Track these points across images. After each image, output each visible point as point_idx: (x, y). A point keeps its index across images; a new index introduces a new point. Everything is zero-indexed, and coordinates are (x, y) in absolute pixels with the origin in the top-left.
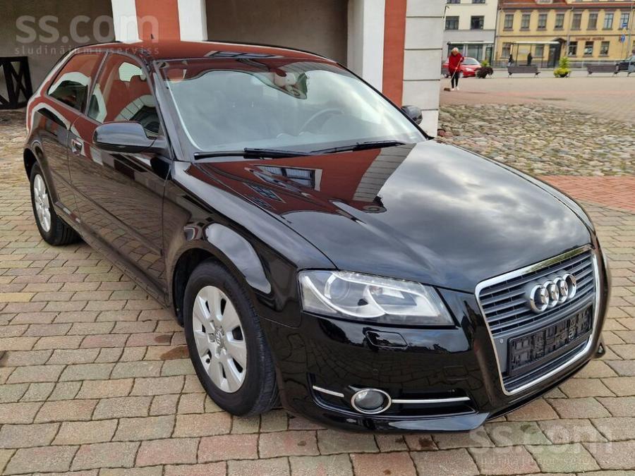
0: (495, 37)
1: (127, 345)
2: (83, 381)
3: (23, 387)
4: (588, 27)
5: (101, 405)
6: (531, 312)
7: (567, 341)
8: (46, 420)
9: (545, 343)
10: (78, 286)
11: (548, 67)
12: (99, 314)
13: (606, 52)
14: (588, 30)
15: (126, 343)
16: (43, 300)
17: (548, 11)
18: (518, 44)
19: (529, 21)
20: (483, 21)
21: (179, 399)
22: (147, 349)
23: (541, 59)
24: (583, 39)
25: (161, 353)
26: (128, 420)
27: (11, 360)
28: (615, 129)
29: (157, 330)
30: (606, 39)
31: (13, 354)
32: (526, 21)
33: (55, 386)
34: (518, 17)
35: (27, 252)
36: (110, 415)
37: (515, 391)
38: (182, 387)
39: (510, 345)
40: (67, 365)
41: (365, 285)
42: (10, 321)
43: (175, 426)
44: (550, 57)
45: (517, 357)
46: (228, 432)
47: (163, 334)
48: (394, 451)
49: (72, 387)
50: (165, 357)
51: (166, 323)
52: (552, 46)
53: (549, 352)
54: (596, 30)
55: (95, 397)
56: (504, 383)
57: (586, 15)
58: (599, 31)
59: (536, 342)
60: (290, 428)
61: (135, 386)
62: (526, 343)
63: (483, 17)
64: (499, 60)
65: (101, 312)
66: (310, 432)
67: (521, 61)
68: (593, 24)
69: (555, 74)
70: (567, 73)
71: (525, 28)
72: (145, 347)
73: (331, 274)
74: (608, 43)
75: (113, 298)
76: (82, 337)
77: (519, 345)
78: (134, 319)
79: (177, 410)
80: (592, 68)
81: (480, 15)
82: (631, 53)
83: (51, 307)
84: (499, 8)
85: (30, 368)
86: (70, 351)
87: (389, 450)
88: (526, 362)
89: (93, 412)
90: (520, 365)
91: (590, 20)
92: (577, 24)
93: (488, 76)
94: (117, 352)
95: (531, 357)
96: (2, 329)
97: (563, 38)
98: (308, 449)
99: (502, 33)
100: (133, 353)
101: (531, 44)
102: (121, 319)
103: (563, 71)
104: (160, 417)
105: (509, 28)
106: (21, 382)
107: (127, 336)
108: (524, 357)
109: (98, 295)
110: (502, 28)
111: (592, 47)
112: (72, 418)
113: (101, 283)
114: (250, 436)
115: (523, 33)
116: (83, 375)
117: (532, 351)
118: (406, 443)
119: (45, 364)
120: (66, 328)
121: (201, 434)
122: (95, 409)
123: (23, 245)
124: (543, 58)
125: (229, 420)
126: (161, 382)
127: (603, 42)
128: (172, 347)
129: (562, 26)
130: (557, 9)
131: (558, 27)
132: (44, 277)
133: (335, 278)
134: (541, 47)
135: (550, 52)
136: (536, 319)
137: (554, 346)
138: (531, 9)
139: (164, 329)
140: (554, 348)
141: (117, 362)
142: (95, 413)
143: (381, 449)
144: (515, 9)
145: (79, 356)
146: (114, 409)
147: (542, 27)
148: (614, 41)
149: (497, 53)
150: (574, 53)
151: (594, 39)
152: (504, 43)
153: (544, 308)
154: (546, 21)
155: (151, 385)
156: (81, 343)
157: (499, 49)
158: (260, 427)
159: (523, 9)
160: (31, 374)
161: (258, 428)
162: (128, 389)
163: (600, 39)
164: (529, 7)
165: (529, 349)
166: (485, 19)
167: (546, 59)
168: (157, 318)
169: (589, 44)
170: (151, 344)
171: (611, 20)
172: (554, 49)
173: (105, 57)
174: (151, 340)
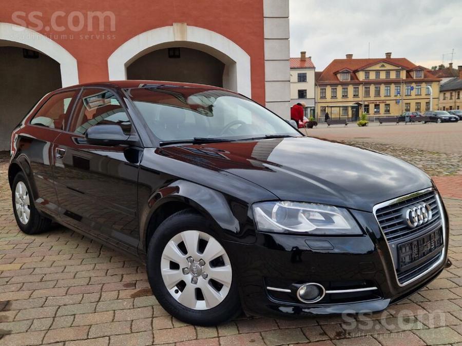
0: (315, 103)
1: (103, 290)
2: (74, 315)
3: (29, 322)
4: (375, 95)
5: (93, 328)
6: (408, 228)
7: (430, 250)
8: (52, 341)
9: (419, 249)
10: (54, 258)
11: (352, 121)
12: (76, 274)
13: (389, 111)
14: (375, 97)
15: (101, 289)
16: (30, 267)
17: (348, 86)
18: (331, 107)
19: (336, 92)
20: (306, 93)
21: (152, 321)
22: (119, 292)
23: (347, 117)
24: (373, 103)
25: (130, 294)
26: (117, 336)
27: (14, 305)
28: (407, 153)
29: (123, 280)
30: (388, 102)
31: (15, 302)
32: (334, 92)
33: (54, 320)
34: (329, 90)
35: (10, 240)
36: (102, 335)
37: (405, 284)
38: (152, 313)
39: (399, 249)
40: (60, 306)
41: (299, 210)
42: (7, 282)
43: (154, 338)
44: (352, 114)
45: (403, 259)
46: (195, 338)
47: (129, 282)
48: (320, 341)
49: (67, 319)
50: (134, 296)
51: (128, 276)
52: (353, 107)
53: (421, 257)
54: (380, 97)
55: (87, 324)
56: (398, 277)
57: (372, 88)
58: (382, 98)
59: (413, 248)
60: (240, 332)
61: (116, 315)
62: (407, 248)
63: (306, 90)
64: (318, 117)
65: (77, 272)
66: (256, 334)
67: (333, 118)
68: (378, 93)
69: (358, 125)
70: (366, 124)
71: (334, 97)
72: (117, 291)
73: (276, 204)
74: (389, 105)
75: (85, 263)
76: (67, 288)
77: (404, 250)
78: (104, 274)
79: (152, 328)
80: (381, 120)
81: (304, 89)
82: (404, 111)
83: (37, 271)
84: (316, 85)
85: (30, 310)
86: (60, 297)
87: (317, 340)
88: (409, 263)
89: (88, 334)
90: (405, 265)
91: (375, 90)
92: (367, 93)
93: (314, 127)
94: (97, 296)
95: (412, 259)
96: (2, 287)
97: (360, 102)
98: (258, 344)
99: (320, 101)
100: (108, 296)
101: (340, 107)
102: (94, 275)
103: (363, 122)
104: (140, 333)
105: (323, 97)
106: (25, 319)
107: (101, 285)
108: (407, 259)
109: (72, 262)
110: (319, 97)
111: (379, 108)
112: (72, 339)
113: (73, 255)
114: (212, 340)
115: (333, 100)
116: (74, 311)
117: (412, 254)
118: (327, 335)
119: (42, 307)
120: (53, 283)
121: (176, 341)
122: (89, 332)
123: (5, 235)
124: (348, 115)
125: (194, 330)
126: (136, 311)
127: (385, 104)
128: (138, 290)
129: (358, 95)
130: (353, 84)
131: (355, 96)
132: (28, 253)
133: (278, 207)
134: (346, 108)
135: (352, 111)
136: (412, 232)
137: (424, 253)
138: (337, 85)
139: (128, 279)
140: (424, 255)
141: (98, 302)
142: (90, 334)
143: (311, 340)
144: (326, 85)
145: (67, 299)
146: (104, 330)
147: (345, 96)
148: (392, 104)
149: (317, 113)
150: (368, 112)
151: (380, 103)
152: (321, 107)
153: (416, 224)
154: (347, 92)
155: (128, 314)
156: (67, 292)
157: (318, 111)
158: (218, 334)
159: (331, 85)
160: (33, 313)
161: (216, 334)
162: (111, 318)
163: (383, 102)
164: (334, 83)
165: (410, 253)
166: (308, 92)
167: (350, 116)
168: (121, 273)
169: (377, 106)
170: (121, 288)
171: (389, 91)
172: (355, 109)
173: (81, 93)
174: (120, 286)
